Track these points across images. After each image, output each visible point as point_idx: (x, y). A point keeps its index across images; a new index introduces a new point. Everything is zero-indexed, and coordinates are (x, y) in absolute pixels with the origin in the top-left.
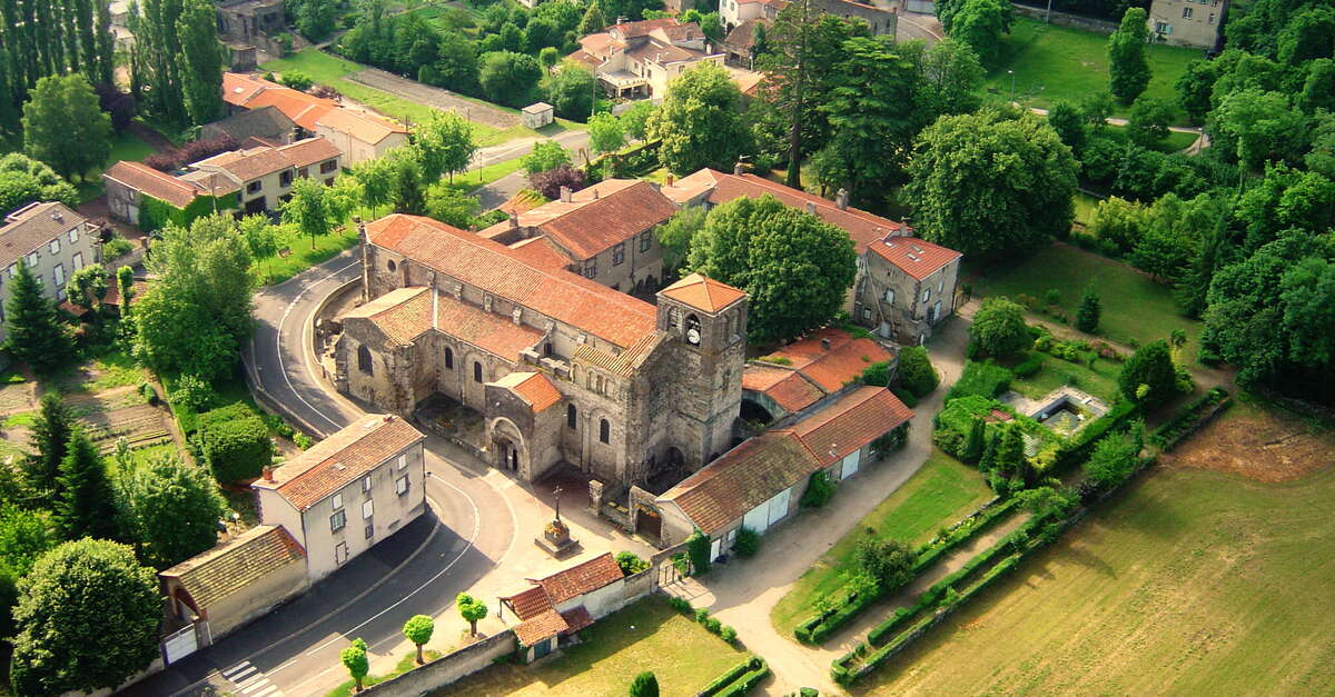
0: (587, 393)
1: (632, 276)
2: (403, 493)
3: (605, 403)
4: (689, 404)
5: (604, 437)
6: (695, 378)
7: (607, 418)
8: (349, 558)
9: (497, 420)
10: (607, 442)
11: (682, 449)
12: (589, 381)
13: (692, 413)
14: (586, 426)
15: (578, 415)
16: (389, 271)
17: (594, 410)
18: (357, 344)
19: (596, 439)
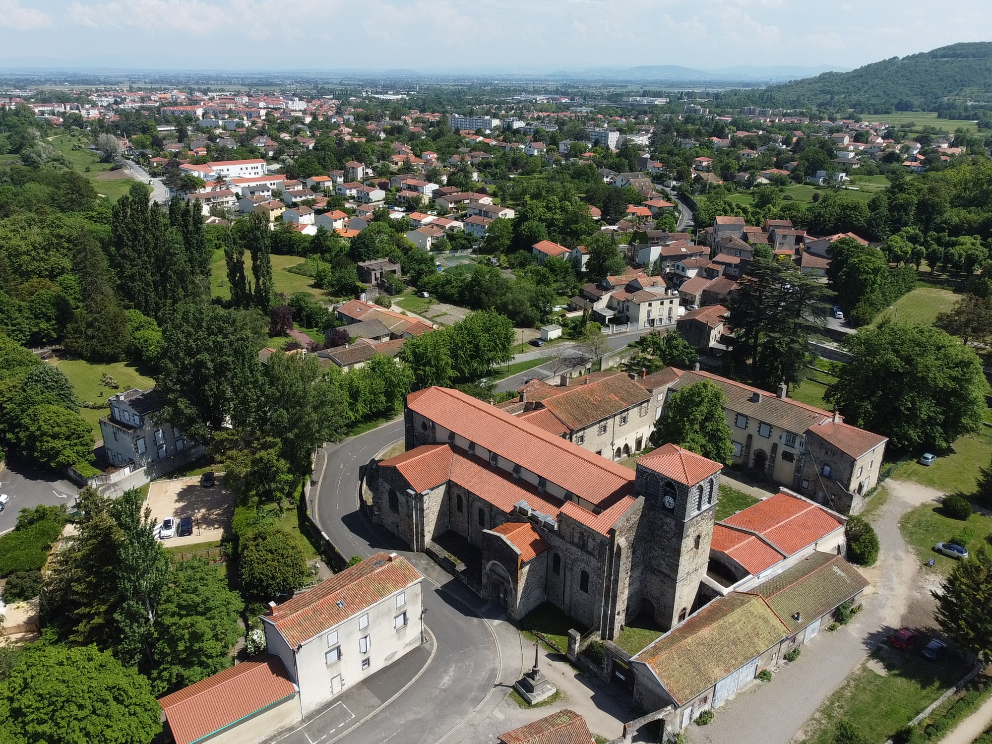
0: (569, 546)
1: (612, 444)
2: (401, 629)
3: (585, 556)
4: (662, 562)
5: (584, 586)
6: (669, 539)
7: (588, 570)
8: (345, 688)
9: (491, 562)
10: (586, 591)
11: (653, 601)
12: (572, 535)
13: (664, 571)
14: (568, 574)
15: (562, 565)
16: (422, 431)
17: (575, 561)
18: (388, 487)
19: (577, 588)
